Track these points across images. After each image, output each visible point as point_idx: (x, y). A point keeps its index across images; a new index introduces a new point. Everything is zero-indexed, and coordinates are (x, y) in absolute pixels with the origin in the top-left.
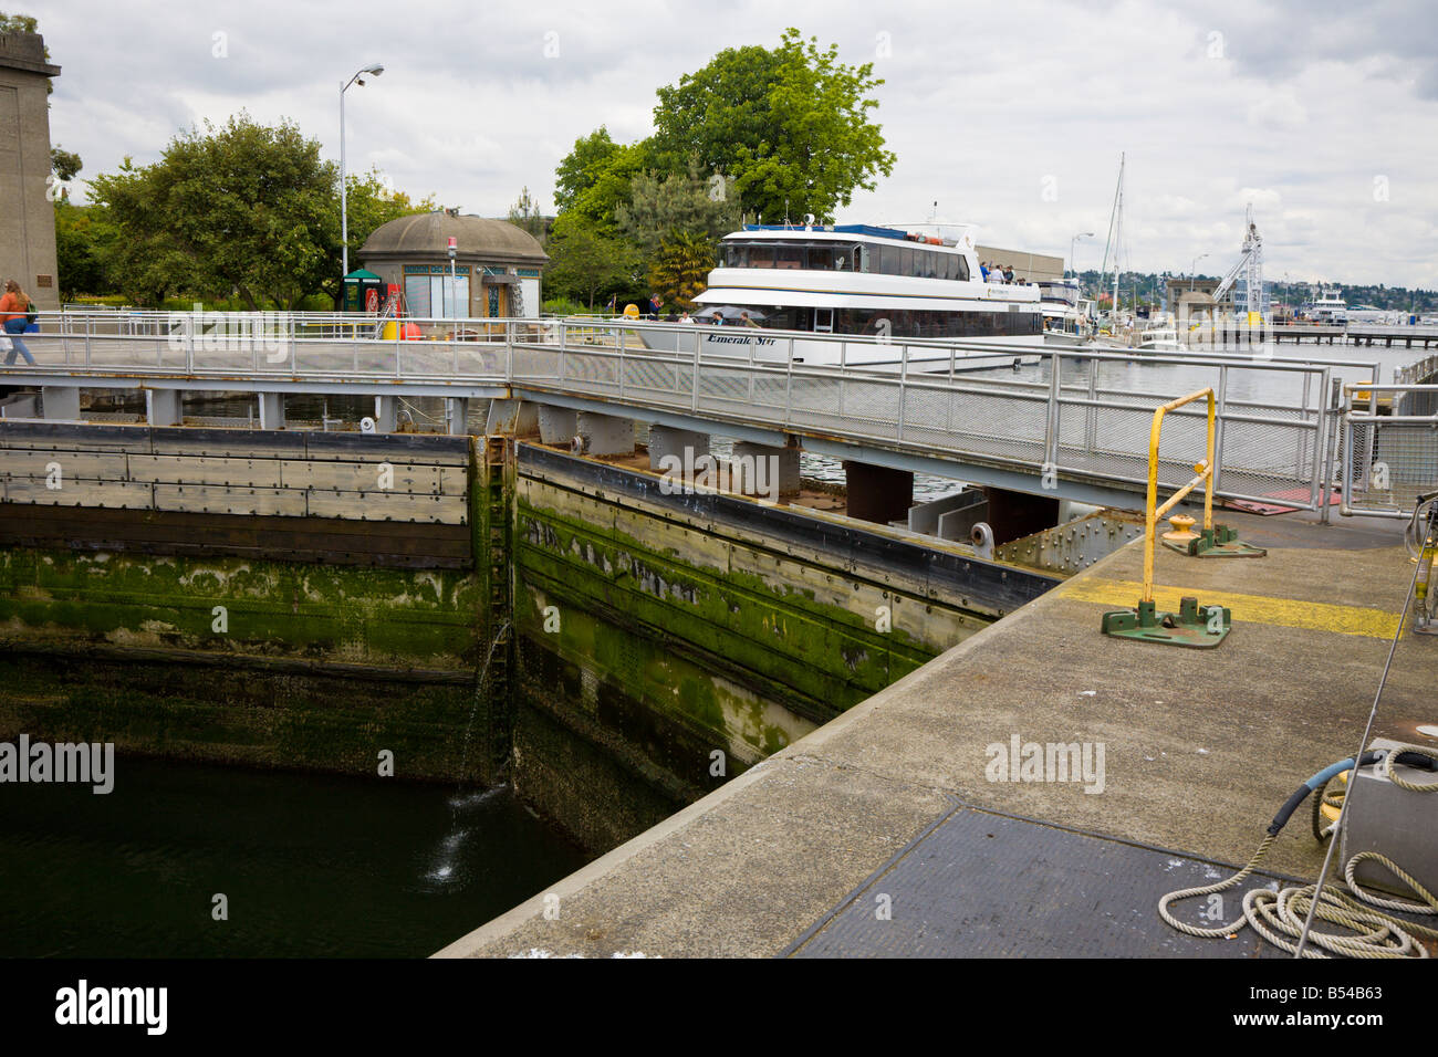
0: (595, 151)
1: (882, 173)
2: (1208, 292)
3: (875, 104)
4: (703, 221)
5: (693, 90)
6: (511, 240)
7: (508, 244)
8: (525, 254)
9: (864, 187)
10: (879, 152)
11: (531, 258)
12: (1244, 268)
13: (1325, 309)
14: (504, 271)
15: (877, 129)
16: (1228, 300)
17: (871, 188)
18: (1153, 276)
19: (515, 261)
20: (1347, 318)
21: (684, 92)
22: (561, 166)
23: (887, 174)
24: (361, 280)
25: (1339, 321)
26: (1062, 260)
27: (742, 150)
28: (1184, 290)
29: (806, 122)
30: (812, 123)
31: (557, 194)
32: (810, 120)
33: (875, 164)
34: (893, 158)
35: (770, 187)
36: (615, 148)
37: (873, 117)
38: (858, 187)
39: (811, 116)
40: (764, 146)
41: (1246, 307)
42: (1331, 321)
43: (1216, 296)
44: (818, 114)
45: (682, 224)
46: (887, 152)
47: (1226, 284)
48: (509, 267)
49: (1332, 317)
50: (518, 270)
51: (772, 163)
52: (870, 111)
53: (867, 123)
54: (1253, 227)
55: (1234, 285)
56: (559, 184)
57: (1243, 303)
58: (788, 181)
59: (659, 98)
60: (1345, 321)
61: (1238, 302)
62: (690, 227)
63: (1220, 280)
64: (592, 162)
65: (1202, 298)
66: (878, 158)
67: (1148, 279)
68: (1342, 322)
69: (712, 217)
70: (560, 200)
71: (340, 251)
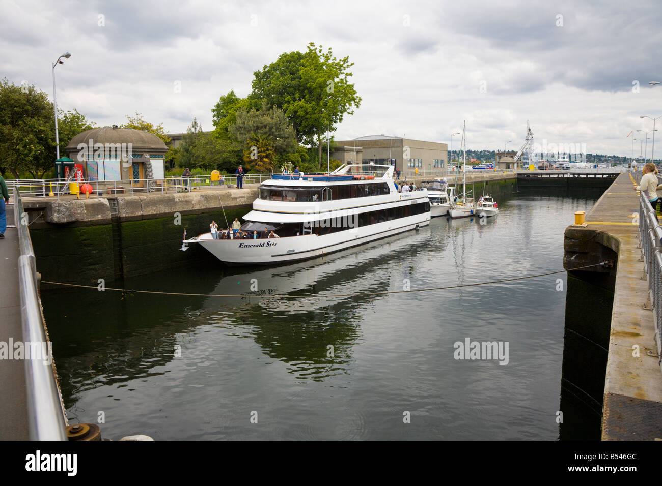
0: (229, 101)
1: (356, 106)
2: (512, 157)
3: (351, 75)
4: (267, 129)
5: (269, 71)
6: (146, 140)
7: (143, 142)
8: (153, 147)
9: (349, 113)
10: (354, 97)
11: (157, 149)
12: (527, 147)
13: (561, 163)
14: (142, 155)
15: (353, 86)
16: (521, 160)
17: (352, 114)
18: (494, 152)
19: (149, 150)
20: (570, 166)
21: (265, 73)
22: (214, 108)
23: (358, 107)
24: (62, 162)
25: (567, 168)
26: (447, 144)
27: (288, 98)
28: (502, 156)
29: (317, 83)
30: (320, 84)
31: (214, 121)
32: (319, 82)
33: (352, 102)
34: (360, 99)
35: (301, 113)
36: (237, 99)
37: (350, 81)
38: (345, 114)
39: (319, 81)
40: (297, 95)
41: (528, 163)
42: (563, 168)
43: (516, 159)
44: (322, 79)
45: (258, 132)
46: (357, 97)
47: (519, 154)
48: (144, 154)
49: (564, 166)
50: (150, 155)
51: (302, 103)
52: (349, 78)
53: (348, 83)
54: (530, 130)
55: (523, 154)
56: (214, 117)
57: (527, 161)
58: (310, 110)
59: (255, 77)
60: (569, 168)
61: (525, 161)
62: (261, 133)
63: (517, 152)
64: (227, 106)
65: (509, 159)
66: (354, 99)
67: (492, 153)
68: (568, 168)
69: (271, 128)
70: (215, 124)
71: (55, 148)
